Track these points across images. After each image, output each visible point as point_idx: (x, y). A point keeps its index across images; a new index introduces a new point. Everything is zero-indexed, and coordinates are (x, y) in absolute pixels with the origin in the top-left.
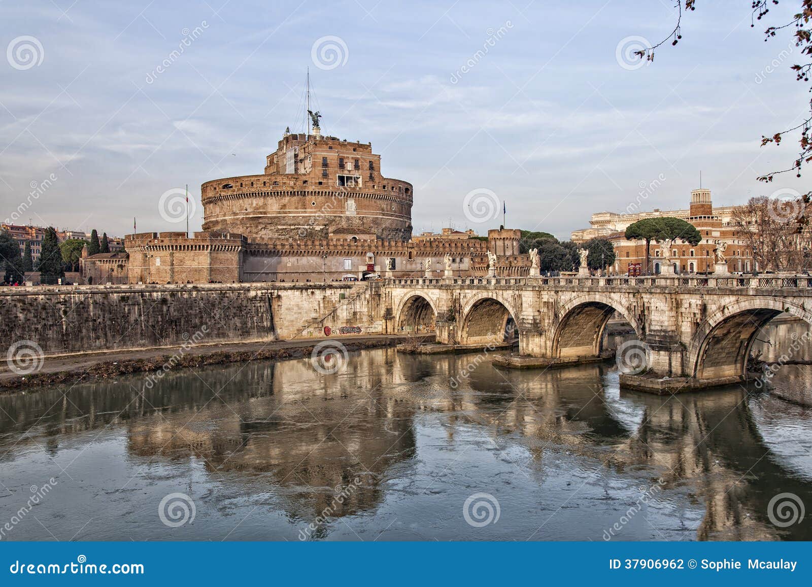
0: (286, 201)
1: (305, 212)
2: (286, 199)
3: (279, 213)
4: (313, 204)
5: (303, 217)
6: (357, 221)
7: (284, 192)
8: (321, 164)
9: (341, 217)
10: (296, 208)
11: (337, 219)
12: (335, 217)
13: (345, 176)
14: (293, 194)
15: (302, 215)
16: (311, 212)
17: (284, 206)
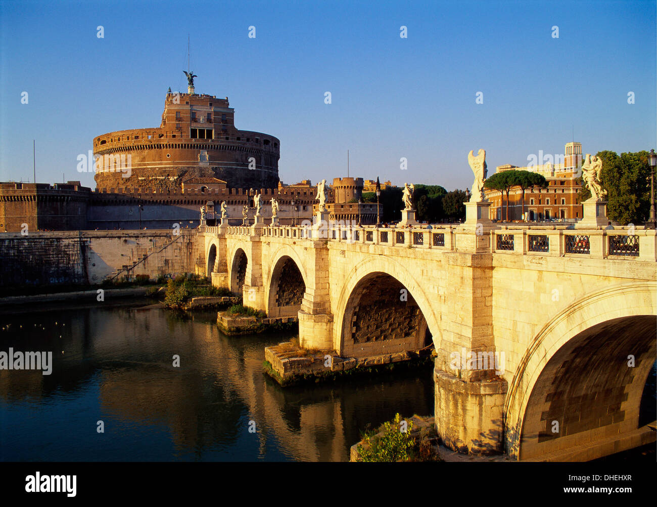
0: (146, 154)
1: (161, 164)
2: (146, 152)
3: (140, 165)
4: (168, 156)
5: (160, 168)
6: (210, 172)
7: (143, 146)
8: (175, 119)
9: (194, 168)
10: (154, 160)
11: (191, 169)
12: (188, 167)
13: (198, 129)
14: (151, 147)
15: (158, 166)
16: (166, 164)
17: (144, 159)
